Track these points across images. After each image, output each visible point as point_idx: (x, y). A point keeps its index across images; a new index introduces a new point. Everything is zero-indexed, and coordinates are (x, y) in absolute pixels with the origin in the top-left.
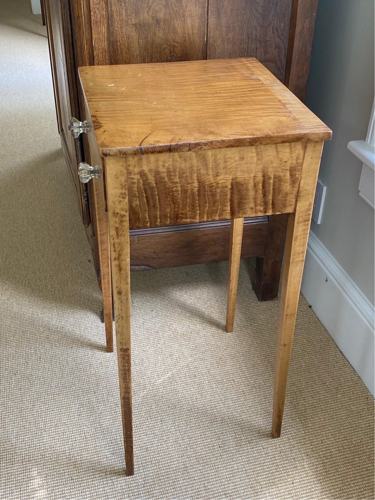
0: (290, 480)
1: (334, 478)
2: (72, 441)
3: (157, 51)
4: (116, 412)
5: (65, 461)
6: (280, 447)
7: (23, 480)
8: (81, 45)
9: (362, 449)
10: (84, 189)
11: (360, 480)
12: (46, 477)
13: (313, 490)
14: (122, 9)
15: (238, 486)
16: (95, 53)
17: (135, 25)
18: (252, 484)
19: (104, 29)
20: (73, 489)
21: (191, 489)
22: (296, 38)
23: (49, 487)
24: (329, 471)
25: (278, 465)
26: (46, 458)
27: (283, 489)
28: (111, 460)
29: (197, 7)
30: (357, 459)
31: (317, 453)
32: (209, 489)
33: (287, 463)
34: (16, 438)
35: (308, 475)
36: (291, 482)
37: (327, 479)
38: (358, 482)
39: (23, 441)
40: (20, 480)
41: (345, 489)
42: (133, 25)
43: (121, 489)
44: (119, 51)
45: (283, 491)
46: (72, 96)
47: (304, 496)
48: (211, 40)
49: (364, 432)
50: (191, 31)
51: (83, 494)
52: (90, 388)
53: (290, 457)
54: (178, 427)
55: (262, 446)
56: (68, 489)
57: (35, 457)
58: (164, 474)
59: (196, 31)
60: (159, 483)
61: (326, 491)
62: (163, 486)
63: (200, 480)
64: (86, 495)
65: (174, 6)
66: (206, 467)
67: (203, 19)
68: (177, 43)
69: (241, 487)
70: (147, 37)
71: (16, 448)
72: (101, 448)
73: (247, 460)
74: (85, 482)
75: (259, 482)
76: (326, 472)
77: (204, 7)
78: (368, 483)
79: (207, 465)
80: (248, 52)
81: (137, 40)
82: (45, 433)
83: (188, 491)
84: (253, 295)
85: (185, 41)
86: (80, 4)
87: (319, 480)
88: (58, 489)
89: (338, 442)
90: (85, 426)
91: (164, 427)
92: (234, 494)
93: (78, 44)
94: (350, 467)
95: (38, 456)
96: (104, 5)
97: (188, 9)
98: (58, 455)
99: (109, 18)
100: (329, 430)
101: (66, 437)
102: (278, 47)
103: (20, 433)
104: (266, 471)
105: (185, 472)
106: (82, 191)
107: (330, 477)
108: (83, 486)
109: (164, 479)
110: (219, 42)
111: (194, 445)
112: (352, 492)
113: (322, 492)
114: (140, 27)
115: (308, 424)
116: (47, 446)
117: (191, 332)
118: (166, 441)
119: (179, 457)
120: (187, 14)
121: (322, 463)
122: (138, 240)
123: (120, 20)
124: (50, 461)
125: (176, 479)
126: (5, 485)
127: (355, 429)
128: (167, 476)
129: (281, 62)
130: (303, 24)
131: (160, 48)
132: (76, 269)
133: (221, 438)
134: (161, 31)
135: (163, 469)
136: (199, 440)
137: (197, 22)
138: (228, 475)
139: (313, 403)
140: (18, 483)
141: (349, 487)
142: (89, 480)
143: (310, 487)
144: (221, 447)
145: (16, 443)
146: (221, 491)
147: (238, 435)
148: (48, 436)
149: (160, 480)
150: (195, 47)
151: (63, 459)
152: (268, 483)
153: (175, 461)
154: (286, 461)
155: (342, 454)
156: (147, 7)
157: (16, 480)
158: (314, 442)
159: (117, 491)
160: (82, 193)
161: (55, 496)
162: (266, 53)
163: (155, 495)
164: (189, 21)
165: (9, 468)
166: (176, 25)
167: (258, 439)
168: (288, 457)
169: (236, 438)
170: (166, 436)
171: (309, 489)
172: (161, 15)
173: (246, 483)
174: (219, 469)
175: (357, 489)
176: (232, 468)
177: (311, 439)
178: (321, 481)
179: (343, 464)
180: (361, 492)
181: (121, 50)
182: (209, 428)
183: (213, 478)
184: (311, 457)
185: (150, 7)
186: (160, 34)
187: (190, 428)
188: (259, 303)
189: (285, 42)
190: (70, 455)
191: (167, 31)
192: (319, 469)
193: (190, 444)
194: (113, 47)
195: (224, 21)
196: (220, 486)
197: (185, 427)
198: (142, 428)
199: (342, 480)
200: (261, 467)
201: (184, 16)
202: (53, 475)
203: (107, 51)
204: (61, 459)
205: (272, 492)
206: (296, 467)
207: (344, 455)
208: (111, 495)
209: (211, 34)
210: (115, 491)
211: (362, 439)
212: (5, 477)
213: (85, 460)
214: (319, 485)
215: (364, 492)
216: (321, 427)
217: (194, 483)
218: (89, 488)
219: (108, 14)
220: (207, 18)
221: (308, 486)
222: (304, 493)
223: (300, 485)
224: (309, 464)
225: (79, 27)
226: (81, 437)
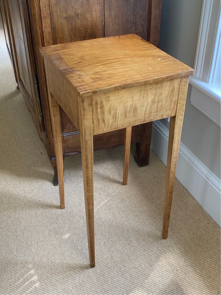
0: (168, 257)
1: (190, 254)
2: (48, 250)
3: (78, 31)
4: (70, 232)
5: (46, 260)
6: (160, 241)
7: (24, 273)
8: (36, 30)
9: (203, 238)
10: (41, 111)
11: (204, 254)
12: (37, 270)
13: (180, 261)
14: (58, 9)
15: (141, 263)
16: (44, 35)
17: (65, 18)
18: (148, 261)
19: (48, 21)
20: (52, 274)
21: (116, 267)
22: (152, 20)
23: (39, 275)
24: (187, 251)
25: (160, 250)
26: (35, 260)
27: (165, 262)
28: (71, 257)
29: (98, 6)
30: (201, 243)
31: (180, 242)
32: (126, 266)
33: (165, 249)
34: (16, 251)
35: (177, 253)
36: (169, 258)
37: (187, 255)
38: (203, 255)
39: (21, 252)
40: (22, 272)
41: (197, 259)
42: (64, 18)
43: (79, 271)
44: (57, 32)
45: (165, 263)
46: (31, 60)
47: (176, 264)
48: (107, 24)
49: (203, 229)
50: (95, 19)
51: (58, 276)
52: (53, 221)
53: (166, 245)
54: (105, 236)
55: (151, 241)
56: (50, 275)
57: (29, 260)
58: (101, 261)
59: (98, 19)
60: (99, 266)
61: (187, 261)
62: (101, 267)
63: (121, 262)
64: (60, 276)
65: (86, 6)
66: (123, 255)
67: (102, 12)
68: (88, 26)
69: (142, 263)
70: (72, 24)
71: (17, 256)
72: (64, 251)
73: (144, 249)
74: (59, 270)
75: (152, 260)
76: (186, 251)
77: (102, 6)
78: (208, 254)
79: (123, 254)
80: (126, 29)
81: (67, 26)
82: (32, 247)
83: (115, 269)
84: (135, 164)
85: (93, 25)
86: (35, 8)
87: (183, 256)
88: (44, 275)
89: (190, 235)
90: (54, 241)
91: (97, 237)
92: (139, 267)
93: (35, 30)
94: (198, 247)
95: (31, 259)
96: (48, 8)
97: (94, 7)
98: (42, 257)
99: (51, 15)
100: (185, 230)
101: (44, 248)
102: (142, 25)
103: (18, 248)
104: (155, 254)
105: (112, 259)
106: (39, 112)
107: (188, 254)
108: (58, 272)
109: (101, 264)
110: (111, 24)
111: (114, 245)
112: (201, 260)
113: (185, 261)
114: (68, 18)
115: (173, 228)
116: (35, 254)
117: (105, 187)
118: (99, 244)
119: (107, 252)
120: (93, 10)
121: (184, 247)
122: (72, 138)
123: (57, 15)
124: (37, 261)
125: (107, 263)
126: (15, 276)
127: (198, 228)
128: (102, 262)
129: (145, 34)
130: (155, 12)
131: (79, 30)
132: (34, 158)
133: (128, 239)
134: (79, 20)
135: (100, 259)
136: (117, 242)
137: (98, 14)
138: (135, 258)
139: (175, 217)
140: (22, 274)
141: (199, 257)
142: (61, 269)
143: (178, 260)
144: (129, 244)
145: (17, 254)
146: (132, 266)
147: (137, 237)
148: (34, 248)
149: (99, 264)
150: (98, 28)
151: (44, 259)
152: (156, 260)
153: (106, 254)
154: (164, 248)
155: (193, 241)
156: (71, 7)
157: (20, 273)
158: (177, 237)
159: (77, 272)
160: (39, 114)
161: (43, 279)
162: (136, 29)
163: (97, 273)
164: (94, 14)
165: (15, 267)
166: (88, 17)
167: (148, 238)
168: (165, 246)
169: (136, 239)
170: (99, 242)
171: (178, 261)
172: (79, 11)
173: (145, 261)
174: (130, 256)
175: (203, 258)
176: (136, 254)
177: (176, 235)
178: (184, 256)
179: (194, 246)
180: (205, 259)
181: (58, 32)
182: (121, 235)
183: (127, 261)
184: (177, 245)
185: (73, 7)
186: (79, 22)
187: (111, 236)
188: (140, 168)
189: (146, 23)
190: (48, 257)
191: (83, 20)
192: (182, 250)
193: (112, 244)
194: (54, 31)
195: (113, 13)
196: (131, 264)
197: (109, 236)
198: (85, 239)
199: (195, 254)
200: (152, 252)
201: (91, 11)
202: (40, 268)
203: (51, 32)
204: (43, 260)
205: (159, 264)
206: (170, 250)
207: (194, 242)
208: (74, 275)
209: (106, 21)
210: (76, 273)
211: (203, 233)
212: (14, 272)
213: (57, 258)
214: (183, 258)
215: (207, 259)
216: (180, 229)
217: (118, 264)
218: (61, 273)
219: (50, 12)
220: (104, 12)
221: (177, 259)
222: (176, 263)
223: (173, 259)
224: (176, 248)
225: (35, 21)
226: (53, 247)
